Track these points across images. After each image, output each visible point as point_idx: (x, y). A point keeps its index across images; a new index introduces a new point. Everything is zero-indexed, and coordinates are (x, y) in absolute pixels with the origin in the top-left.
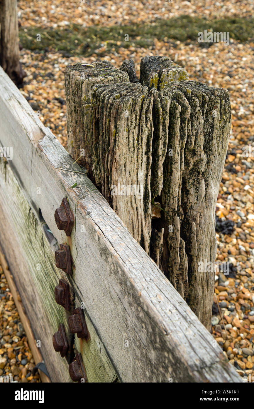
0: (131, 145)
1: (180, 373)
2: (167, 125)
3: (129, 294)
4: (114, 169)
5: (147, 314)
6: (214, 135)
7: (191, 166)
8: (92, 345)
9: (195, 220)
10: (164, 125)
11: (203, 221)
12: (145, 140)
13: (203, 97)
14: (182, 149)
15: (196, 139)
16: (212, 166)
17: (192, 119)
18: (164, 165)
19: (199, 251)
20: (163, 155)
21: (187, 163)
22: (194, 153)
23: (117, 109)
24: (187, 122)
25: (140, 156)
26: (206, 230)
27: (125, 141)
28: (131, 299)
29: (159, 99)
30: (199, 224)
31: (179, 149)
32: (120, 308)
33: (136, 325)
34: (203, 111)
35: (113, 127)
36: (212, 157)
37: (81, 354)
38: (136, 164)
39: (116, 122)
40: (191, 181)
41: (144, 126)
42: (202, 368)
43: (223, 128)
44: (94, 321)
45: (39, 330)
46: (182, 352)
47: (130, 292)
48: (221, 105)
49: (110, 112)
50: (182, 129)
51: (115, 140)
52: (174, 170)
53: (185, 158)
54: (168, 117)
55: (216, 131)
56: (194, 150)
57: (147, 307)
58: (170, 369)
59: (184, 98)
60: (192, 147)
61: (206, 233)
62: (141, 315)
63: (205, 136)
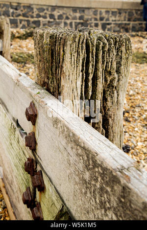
0: (73, 63)
1: (107, 178)
2: (94, 54)
3: (71, 141)
4: (62, 78)
5: (84, 148)
6: (122, 63)
7: (109, 82)
8: (47, 193)
9: (111, 117)
10: (92, 54)
11: (115, 118)
12: (81, 61)
13: (116, 38)
14: (103, 70)
15: (111, 64)
16: (121, 83)
17: (109, 52)
18: (92, 79)
19: (113, 137)
20: (92, 72)
21: (106, 81)
22: (110, 73)
23: (65, 40)
24: (106, 53)
25: (78, 71)
26: (117, 124)
27: (69, 60)
28: (73, 144)
29: (89, 38)
30: (113, 120)
31: (102, 70)
32: (65, 154)
33: (76, 161)
34: (115, 48)
35: (62, 51)
36: (121, 77)
37: (40, 203)
38: (76, 76)
39: (63, 48)
40: (108, 92)
41: (81, 52)
42: (122, 170)
43: (127, 59)
44: (48, 174)
45: (14, 200)
46: (108, 162)
47: (72, 140)
48: (126, 44)
49: (60, 43)
50: (103, 57)
51: (63, 59)
52: (98, 83)
53: (105, 76)
54: (95, 49)
55: (123, 60)
56: (110, 72)
57: (84, 143)
58: (99, 179)
59: (104, 38)
60: (109, 69)
61: (117, 126)
62: (80, 151)
63: (117, 64)
